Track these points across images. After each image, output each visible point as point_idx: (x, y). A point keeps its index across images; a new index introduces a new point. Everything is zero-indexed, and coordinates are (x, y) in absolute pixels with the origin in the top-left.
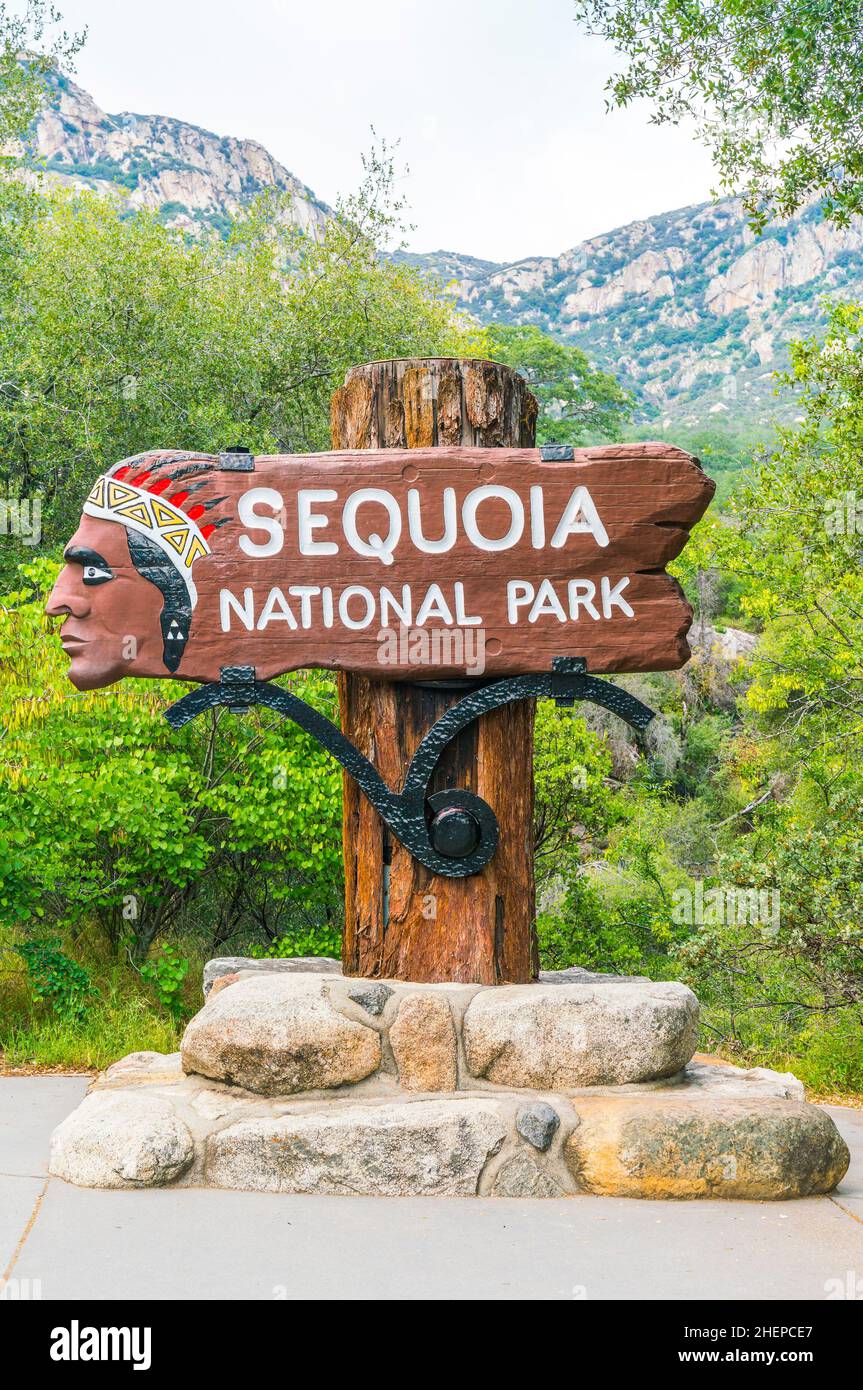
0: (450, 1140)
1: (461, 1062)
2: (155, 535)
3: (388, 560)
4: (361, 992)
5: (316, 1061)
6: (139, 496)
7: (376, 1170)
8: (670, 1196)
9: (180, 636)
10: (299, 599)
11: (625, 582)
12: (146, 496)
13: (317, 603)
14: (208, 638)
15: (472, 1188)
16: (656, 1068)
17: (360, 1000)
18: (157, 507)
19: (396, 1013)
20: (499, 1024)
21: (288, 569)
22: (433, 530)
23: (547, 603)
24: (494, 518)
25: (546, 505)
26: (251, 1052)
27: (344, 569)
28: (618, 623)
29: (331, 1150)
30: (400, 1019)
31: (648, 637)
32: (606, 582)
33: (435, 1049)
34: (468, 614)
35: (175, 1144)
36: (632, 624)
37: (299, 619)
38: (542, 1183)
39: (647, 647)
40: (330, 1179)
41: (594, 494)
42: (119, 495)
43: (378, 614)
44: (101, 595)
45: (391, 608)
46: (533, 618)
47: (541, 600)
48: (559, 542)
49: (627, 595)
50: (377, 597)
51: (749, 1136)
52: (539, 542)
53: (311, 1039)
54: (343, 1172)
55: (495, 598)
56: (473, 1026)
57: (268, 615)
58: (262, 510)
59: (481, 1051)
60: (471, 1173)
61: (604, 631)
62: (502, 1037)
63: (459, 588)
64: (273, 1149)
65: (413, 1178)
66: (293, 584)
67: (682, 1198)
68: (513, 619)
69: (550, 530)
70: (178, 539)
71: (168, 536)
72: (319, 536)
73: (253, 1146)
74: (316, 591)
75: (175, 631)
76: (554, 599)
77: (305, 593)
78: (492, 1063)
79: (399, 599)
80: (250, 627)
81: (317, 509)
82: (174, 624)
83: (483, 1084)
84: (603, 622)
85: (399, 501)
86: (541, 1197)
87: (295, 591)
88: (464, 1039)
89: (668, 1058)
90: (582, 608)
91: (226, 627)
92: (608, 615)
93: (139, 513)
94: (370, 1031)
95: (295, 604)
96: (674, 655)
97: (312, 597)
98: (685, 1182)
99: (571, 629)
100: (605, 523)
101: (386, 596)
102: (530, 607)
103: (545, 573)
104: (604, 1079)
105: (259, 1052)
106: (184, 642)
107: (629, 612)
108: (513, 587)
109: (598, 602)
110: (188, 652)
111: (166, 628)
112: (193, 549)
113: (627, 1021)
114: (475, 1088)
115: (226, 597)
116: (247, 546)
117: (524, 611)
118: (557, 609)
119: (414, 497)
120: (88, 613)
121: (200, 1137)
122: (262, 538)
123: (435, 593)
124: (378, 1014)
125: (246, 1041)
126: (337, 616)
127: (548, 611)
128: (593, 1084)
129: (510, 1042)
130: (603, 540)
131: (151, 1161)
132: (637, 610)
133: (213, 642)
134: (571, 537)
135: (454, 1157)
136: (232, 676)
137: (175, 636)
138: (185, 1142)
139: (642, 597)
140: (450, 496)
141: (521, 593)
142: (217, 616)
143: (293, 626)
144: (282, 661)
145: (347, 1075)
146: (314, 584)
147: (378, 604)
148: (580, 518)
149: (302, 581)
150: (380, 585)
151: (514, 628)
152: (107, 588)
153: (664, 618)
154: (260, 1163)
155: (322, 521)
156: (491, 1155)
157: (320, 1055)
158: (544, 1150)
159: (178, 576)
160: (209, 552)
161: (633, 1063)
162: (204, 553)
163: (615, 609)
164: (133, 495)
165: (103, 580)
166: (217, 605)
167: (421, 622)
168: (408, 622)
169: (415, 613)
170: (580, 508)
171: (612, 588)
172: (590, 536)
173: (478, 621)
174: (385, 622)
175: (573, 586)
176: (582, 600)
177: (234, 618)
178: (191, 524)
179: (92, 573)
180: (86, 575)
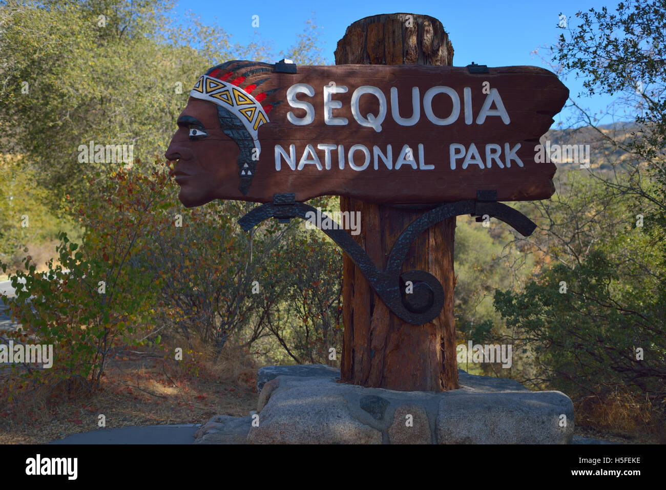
2: (235, 110)
3: (378, 129)
6: (225, 86)
9: (249, 173)
10: (323, 152)
11: (518, 146)
12: (229, 86)
13: (334, 154)
14: (267, 175)
18: (237, 93)
21: (317, 133)
22: (406, 111)
23: (473, 157)
24: (442, 106)
25: (474, 98)
27: (351, 134)
28: (514, 170)
30: (395, 422)
31: (532, 179)
32: (507, 146)
34: (426, 163)
36: (522, 171)
37: (323, 164)
41: (501, 93)
42: (212, 85)
43: (372, 162)
44: (200, 147)
45: (379, 158)
46: (465, 166)
47: (469, 155)
48: (481, 121)
49: (519, 154)
50: (371, 151)
52: (469, 121)
55: (442, 153)
56: (443, 427)
57: (304, 161)
58: (301, 97)
61: (506, 175)
63: (421, 147)
66: (320, 142)
68: (453, 166)
69: (476, 114)
70: (249, 113)
71: (243, 111)
72: (336, 113)
74: (334, 147)
75: (246, 170)
76: (477, 156)
77: (327, 148)
79: (385, 153)
80: (293, 168)
81: (335, 97)
82: (246, 166)
84: (506, 169)
85: (385, 94)
87: (320, 147)
88: (436, 435)
90: (493, 160)
91: (278, 168)
92: (509, 165)
93: (225, 96)
94: (376, 432)
95: (321, 155)
99: (487, 173)
100: (508, 111)
101: (377, 151)
102: (464, 158)
103: (472, 140)
106: (252, 177)
107: (521, 164)
108: (453, 147)
109: (502, 157)
110: (255, 183)
111: (241, 168)
112: (259, 120)
113: (543, 422)
115: (278, 150)
116: (292, 119)
117: (460, 162)
118: (478, 161)
119: (394, 92)
120: (191, 157)
122: (302, 114)
123: (406, 150)
124: (381, 419)
126: (347, 163)
127: (473, 162)
129: (468, 438)
130: (507, 120)
132: (525, 163)
133: (270, 177)
134: (488, 117)
136: (280, 200)
137: (246, 173)
140: (416, 92)
141: (458, 151)
142: (273, 160)
143: (319, 168)
144: (312, 190)
146: (332, 143)
147: (372, 156)
148: (494, 107)
149: (325, 141)
150: (373, 144)
151: (453, 172)
152: (204, 142)
159: (249, 135)
160: (268, 121)
162: (265, 122)
163: (513, 162)
164: (221, 86)
165: (202, 138)
166: (273, 154)
167: (398, 167)
168: (390, 167)
169: (394, 162)
170: (493, 102)
171: (511, 150)
172: (499, 118)
173: (432, 167)
174: (376, 167)
175: (489, 147)
176: (493, 156)
177: (283, 162)
178: (258, 104)
179: (195, 132)
180: (191, 134)
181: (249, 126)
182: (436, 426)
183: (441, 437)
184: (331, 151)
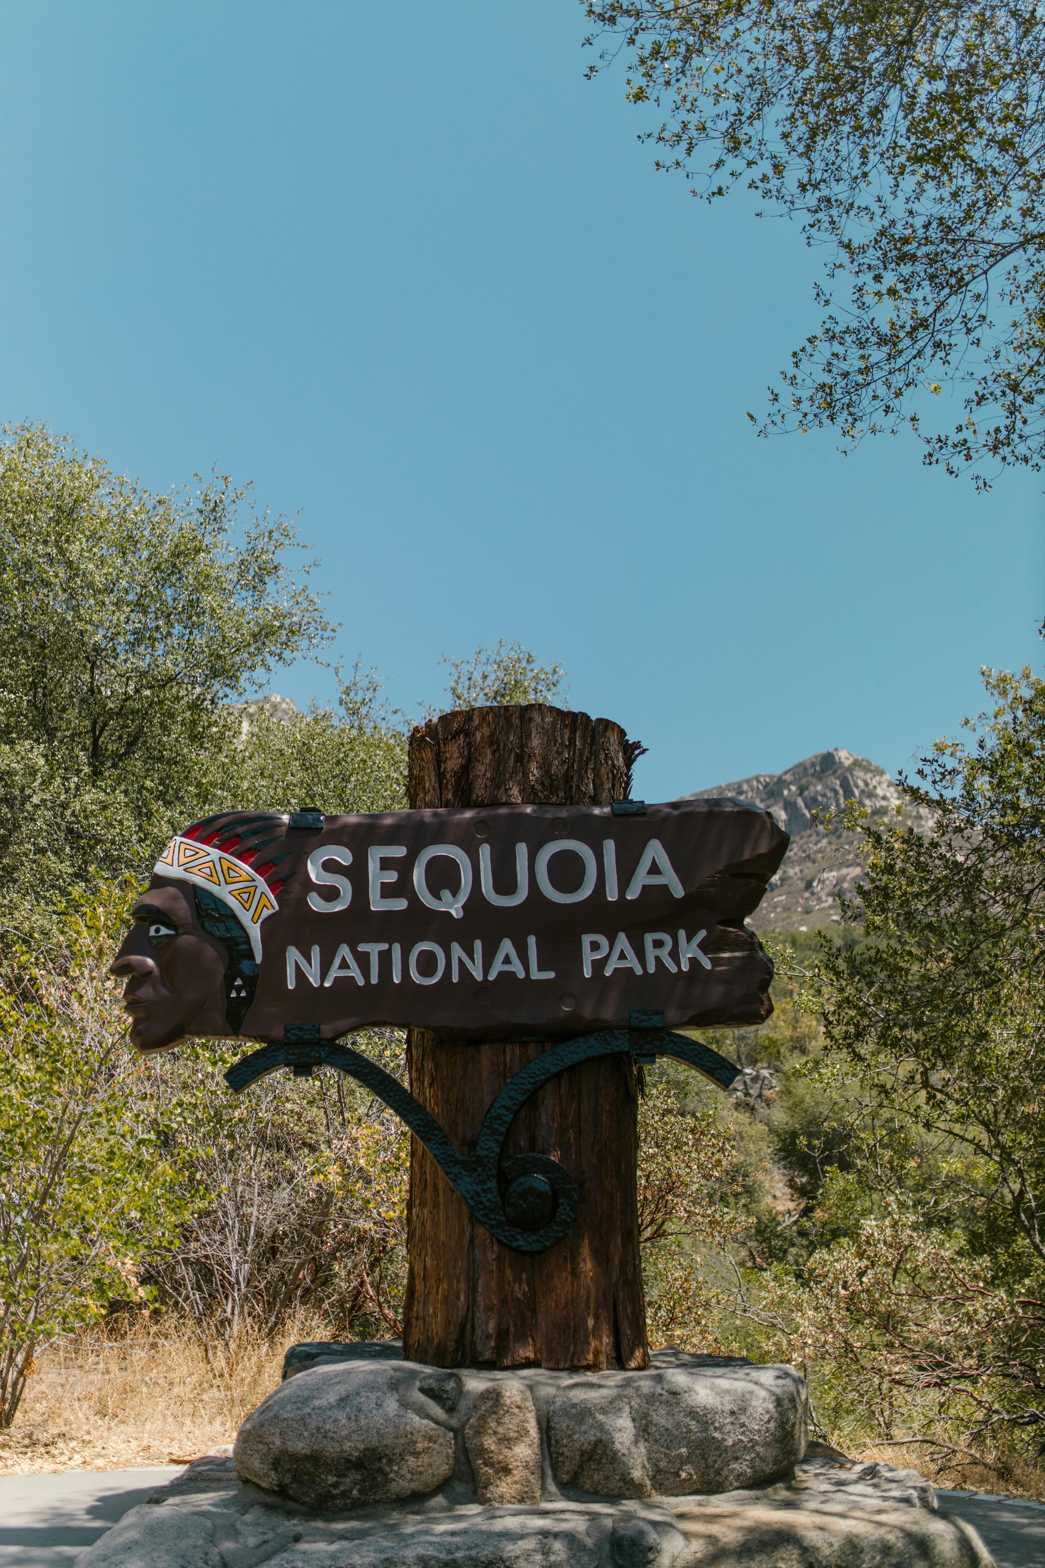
1: (546, 1466)
2: (223, 892)
3: (460, 914)
4: (432, 1383)
5: (380, 1470)
6: (208, 854)
9: (244, 994)
10: (367, 954)
11: (703, 934)
12: (215, 853)
13: (385, 958)
16: (768, 1470)
17: (432, 1393)
18: (226, 864)
21: (356, 924)
22: (506, 883)
23: (622, 956)
24: (567, 871)
25: (619, 858)
26: (306, 1458)
27: (415, 924)
28: (695, 975)
32: (682, 934)
33: (515, 1450)
34: (540, 969)
36: (710, 976)
41: (667, 847)
42: (188, 853)
43: (448, 968)
44: (165, 953)
45: (461, 963)
46: (608, 972)
47: (616, 954)
48: (633, 894)
49: (704, 947)
50: (448, 951)
52: (612, 896)
53: (375, 1441)
55: (568, 950)
56: (559, 1422)
57: (335, 972)
58: (330, 866)
59: (570, 1452)
62: (593, 1436)
63: (532, 940)
66: (362, 940)
68: (588, 973)
69: (624, 883)
70: (245, 896)
71: (236, 893)
72: (387, 891)
74: (385, 946)
75: (239, 989)
76: (630, 953)
77: (374, 949)
78: (581, 1467)
79: (471, 954)
80: (316, 984)
81: (386, 864)
82: (238, 982)
83: (573, 1495)
84: (681, 975)
85: (470, 856)
87: (362, 948)
88: (548, 1438)
89: (781, 1457)
90: (659, 960)
91: (291, 985)
92: (685, 967)
93: (208, 871)
94: (443, 1431)
95: (363, 960)
96: (754, 1007)
97: (380, 952)
99: (648, 982)
100: (679, 876)
101: (457, 951)
102: (605, 960)
103: (620, 926)
104: (709, 1485)
105: (314, 1458)
106: (247, 1000)
107: (707, 964)
108: (587, 939)
109: (674, 954)
110: (252, 1010)
111: (230, 987)
112: (261, 905)
114: (562, 1498)
115: (293, 955)
116: (316, 903)
117: (599, 965)
118: (632, 962)
119: (485, 852)
122: (330, 894)
123: (507, 947)
124: (453, 1410)
125: (300, 1447)
126: (406, 972)
127: (622, 964)
128: (698, 1492)
129: (601, 1441)
130: (678, 891)
132: (715, 962)
133: (278, 1001)
134: (645, 888)
136: (295, 1035)
137: (238, 993)
140: (522, 850)
141: (595, 946)
142: (283, 971)
143: (361, 982)
144: (348, 1017)
145: (416, 1486)
146: (383, 940)
147: (449, 960)
148: (654, 869)
149: (371, 937)
150: (451, 939)
151: (589, 980)
152: (172, 945)
153: (744, 971)
155: (392, 877)
157: (384, 1461)
159: (244, 933)
160: (278, 909)
161: (742, 1466)
162: (271, 909)
163: (694, 961)
164: (202, 854)
165: (168, 938)
166: (283, 963)
167: (491, 977)
168: (479, 977)
169: (487, 968)
170: (653, 860)
171: (689, 939)
172: (665, 888)
173: (551, 975)
174: (455, 980)
175: (649, 938)
176: (658, 952)
177: (300, 975)
178: (260, 881)
179: (158, 930)
180: (152, 933)
181: (245, 917)
182: (548, 1421)
183: (557, 1442)
184: (381, 953)
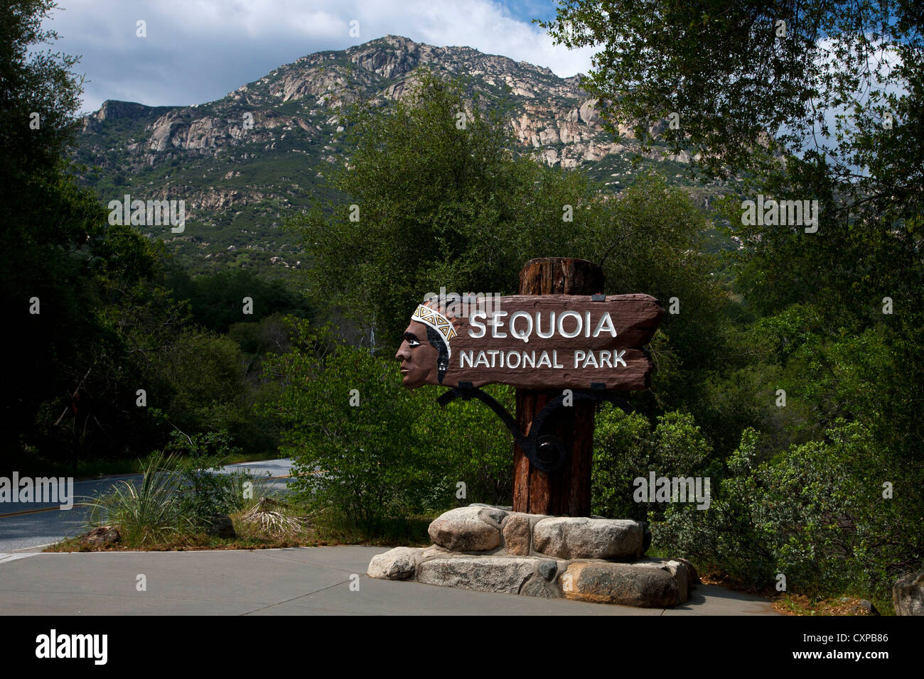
0: (510, 571)
1: (531, 544)
2: (436, 328)
3: (526, 340)
4: (494, 513)
5: (472, 540)
7: (479, 581)
8: (595, 602)
9: (444, 369)
11: (624, 352)
12: (435, 313)
13: (498, 357)
14: (454, 370)
15: (517, 591)
16: (610, 553)
17: (493, 517)
18: (438, 317)
19: (506, 523)
20: (546, 530)
21: (487, 343)
22: (545, 328)
23: (591, 360)
24: (570, 325)
25: (591, 319)
26: (447, 533)
27: (509, 344)
28: (620, 369)
29: (463, 571)
30: (508, 525)
31: (632, 375)
32: (615, 352)
33: (520, 538)
34: (558, 364)
35: (407, 564)
36: (626, 370)
37: (490, 363)
38: (545, 591)
39: (631, 380)
40: (462, 582)
41: (611, 315)
42: (425, 312)
43: (522, 362)
44: (415, 351)
45: (527, 360)
46: (584, 366)
47: (588, 359)
48: (596, 335)
49: (624, 358)
50: (521, 355)
51: (630, 580)
52: (588, 335)
53: (470, 530)
54: (466, 580)
55: (569, 357)
56: (536, 530)
57: (478, 362)
58: (478, 319)
59: (539, 540)
60: (517, 586)
61: (613, 373)
62: (547, 535)
63: (555, 353)
64: (442, 569)
65: (493, 585)
66: (489, 349)
67: (599, 603)
69: (592, 331)
70: (445, 330)
71: (441, 329)
72: (500, 330)
73: (435, 567)
74: (498, 352)
76: (594, 359)
77: (494, 353)
78: (543, 546)
79: (531, 357)
80: (471, 366)
81: (500, 319)
83: (539, 554)
84: (614, 368)
85: (532, 317)
86: (544, 597)
87: (489, 352)
88: (533, 536)
89: (617, 550)
90: (605, 362)
91: (462, 366)
92: (616, 366)
93: (431, 319)
94: (495, 529)
95: (489, 357)
96: (642, 383)
98: (601, 596)
99: (599, 371)
100: (615, 328)
101: (526, 356)
102: (583, 362)
103: (590, 348)
104: (587, 556)
106: (445, 372)
107: (625, 365)
108: (577, 353)
109: (612, 361)
110: (447, 375)
111: (439, 366)
112: (451, 334)
114: (536, 556)
115: (463, 355)
116: (473, 335)
117: (581, 363)
118: (594, 363)
119: (539, 315)
120: (411, 357)
121: (417, 563)
122: (477, 330)
123: (545, 354)
124: (500, 523)
125: (446, 529)
126: (505, 362)
127: (591, 363)
128: (584, 558)
129: (549, 538)
130: (614, 335)
131: (396, 570)
132: (628, 364)
133: (456, 372)
134: (601, 333)
135: (511, 578)
136: (463, 385)
137: (442, 368)
138: (411, 565)
139: (630, 359)
140: (553, 317)
141: (580, 356)
142: (459, 361)
143: (488, 366)
144: (483, 379)
145: (485, 546)
146: (497, 349)
147: (522, 358)
148: (606, 325)
149: (493, 348)
150: (523, 350)
151: (576, 369)
152: (418, 348)
153: (639, 368)
154: (436, 574)
155: (502, 324)
156: (526, 579)
157: (474, 537)
158: (549, 579)
159: (444, 345)
160: (457, 335)
161: (600, 550)
162: (454, 336)
163: (619, 363)
164: (430, 312)
165: (416, 346)
166: (459, 357)
167: (538, 367)
168: (533, 366)
169: (537, 362)
170: (606, 321)
171: (618, 354)
172: (609, 333)
173: (562, 366)
174: (524, 367)
175: (602, 353)
176: (605, 359)
177: (465, 362)
178: (450, 324)
179: (413, 342)
180: (410, 344)
181: (445, 339)
184: (496, 355)
